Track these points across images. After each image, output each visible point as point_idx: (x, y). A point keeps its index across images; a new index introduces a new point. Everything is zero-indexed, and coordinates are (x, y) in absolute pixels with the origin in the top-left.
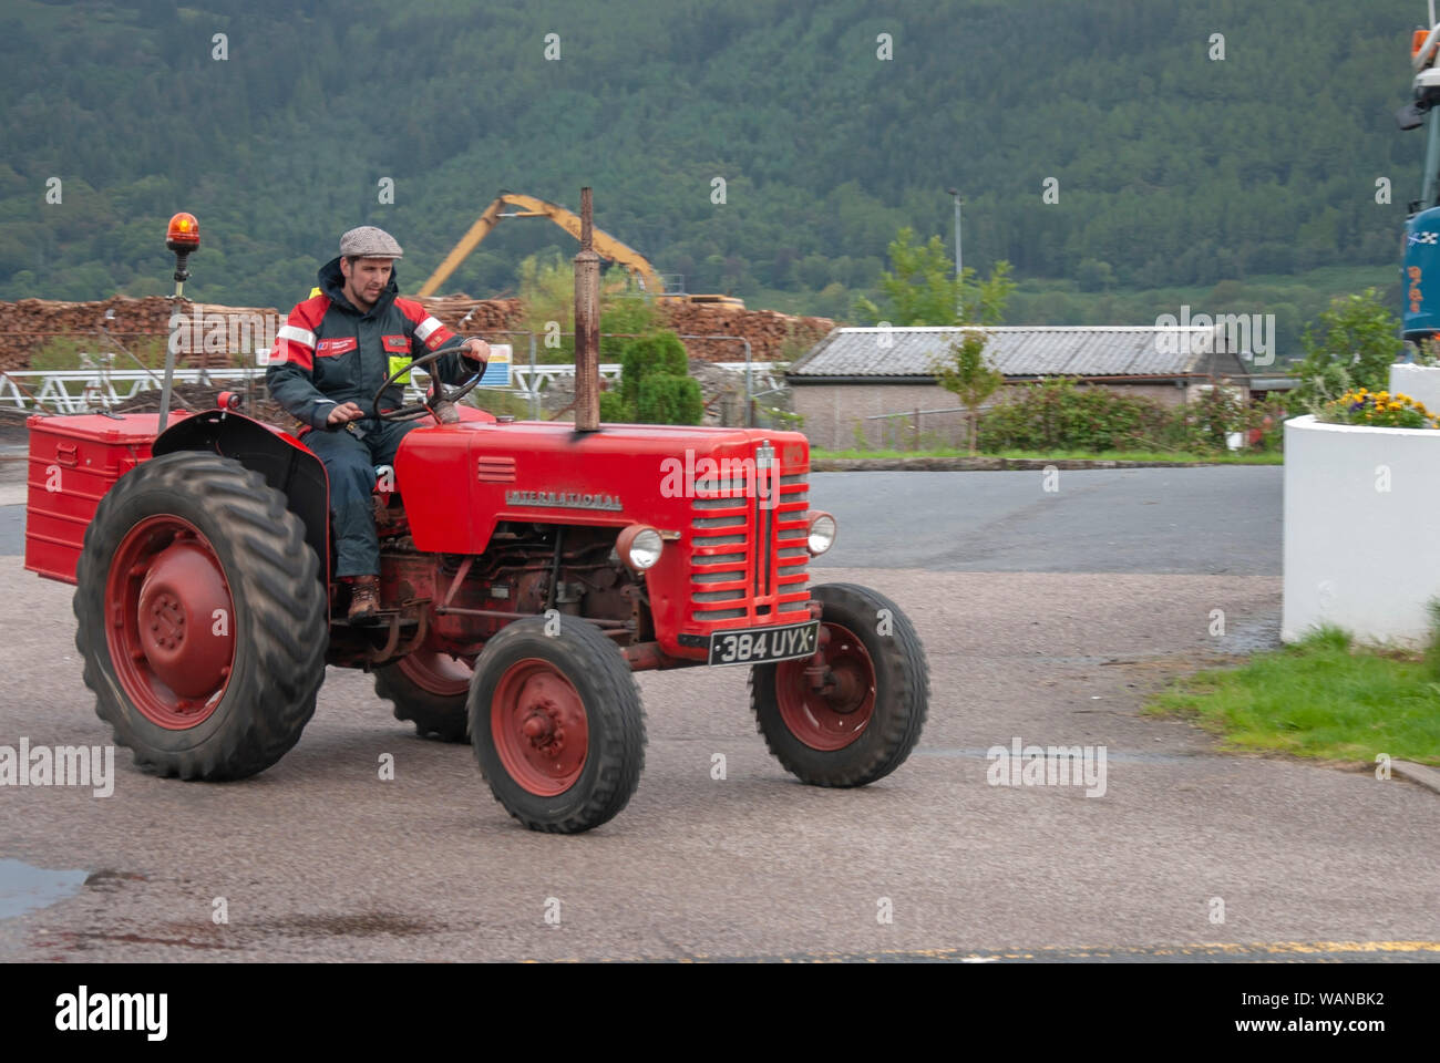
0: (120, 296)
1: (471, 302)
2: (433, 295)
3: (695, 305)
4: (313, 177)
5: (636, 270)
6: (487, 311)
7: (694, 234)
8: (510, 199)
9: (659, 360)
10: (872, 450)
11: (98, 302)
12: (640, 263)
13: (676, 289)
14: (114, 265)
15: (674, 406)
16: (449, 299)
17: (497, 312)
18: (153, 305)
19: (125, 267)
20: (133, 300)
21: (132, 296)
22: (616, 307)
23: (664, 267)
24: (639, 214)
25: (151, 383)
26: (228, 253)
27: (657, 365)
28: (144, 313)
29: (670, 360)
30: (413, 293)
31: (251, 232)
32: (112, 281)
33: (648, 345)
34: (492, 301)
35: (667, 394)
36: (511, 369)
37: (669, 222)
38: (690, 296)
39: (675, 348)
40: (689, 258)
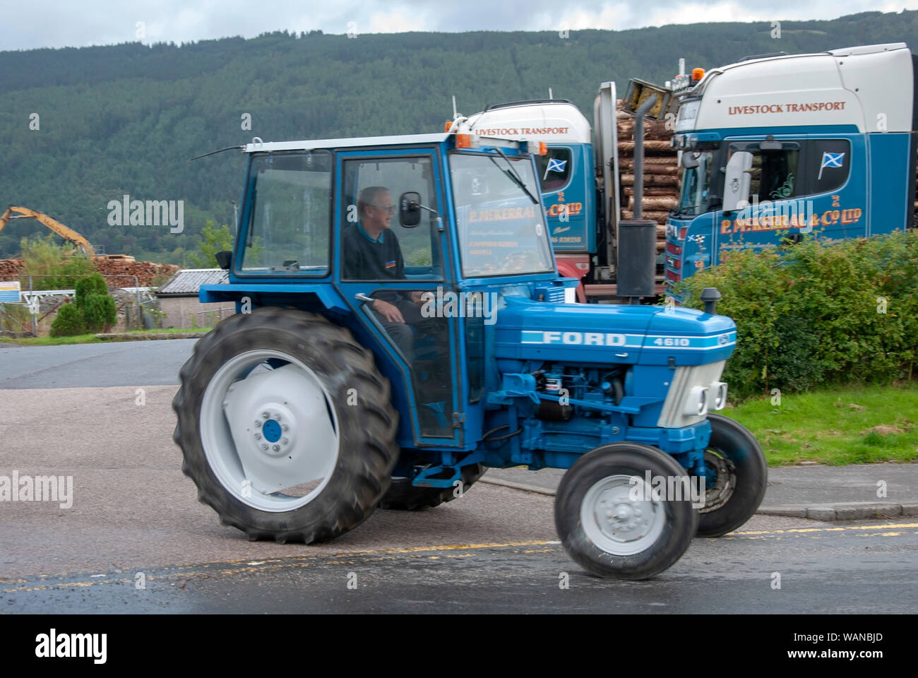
3: (111, 260)
5: (81, 243)
6: (8, 265)
8: (15, 209)
9: (93, 287)
10: (199, 328)
12: (81, 239)
13: (101, 252)
15: (102, 309)
17: (13, 265)
22: (71, 262)
23: (94, 241)
24: (81, 216)
27: (93, 290)
29: (99, 287)
33: (87, 280)
34: (10, 260)
35: (98, 303)
36: (19, 293)
37: (96, 219)
38: (109, 256)
39: (101, 281)
40: (107, 236)
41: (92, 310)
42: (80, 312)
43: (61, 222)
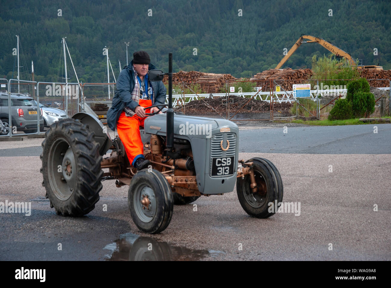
0: (182, 71)
1: (292, 70)
2: (279, 69)
3: (366, 69)
4: (240, 32)
5: (346, 58)
6: (298, 73)
7: (365, 46)
8: (305, 37)
9: (360, 87)
11: (176, 73)
12: (348, 56)
13: (359, 64)
14: (178, 61)
15: (365, 102)
16: (285, 70)
17: (301, 73)
18: (192, 74)
19: (182, 62)
20: (186, 72)
21: (185, 71)
22: (343, 71)
23: (355, 57)
24: (346, 40)
25: (195, 98)
26: (214, 57)
27: (360, 89)
28: (189, 76)
29: (364, 87)
30: (274, 68)
31: (221, 50)
32: (178, 66)
33: (357, 83)
34: (299, 70)
35: (363, 98)
36: (310, 91)
37: (356, 42)
38: (364, 66)
39: (366, 83)
40: (363, 54)
41: (358, 102)
42: (350, 104)
43: (334, 45)
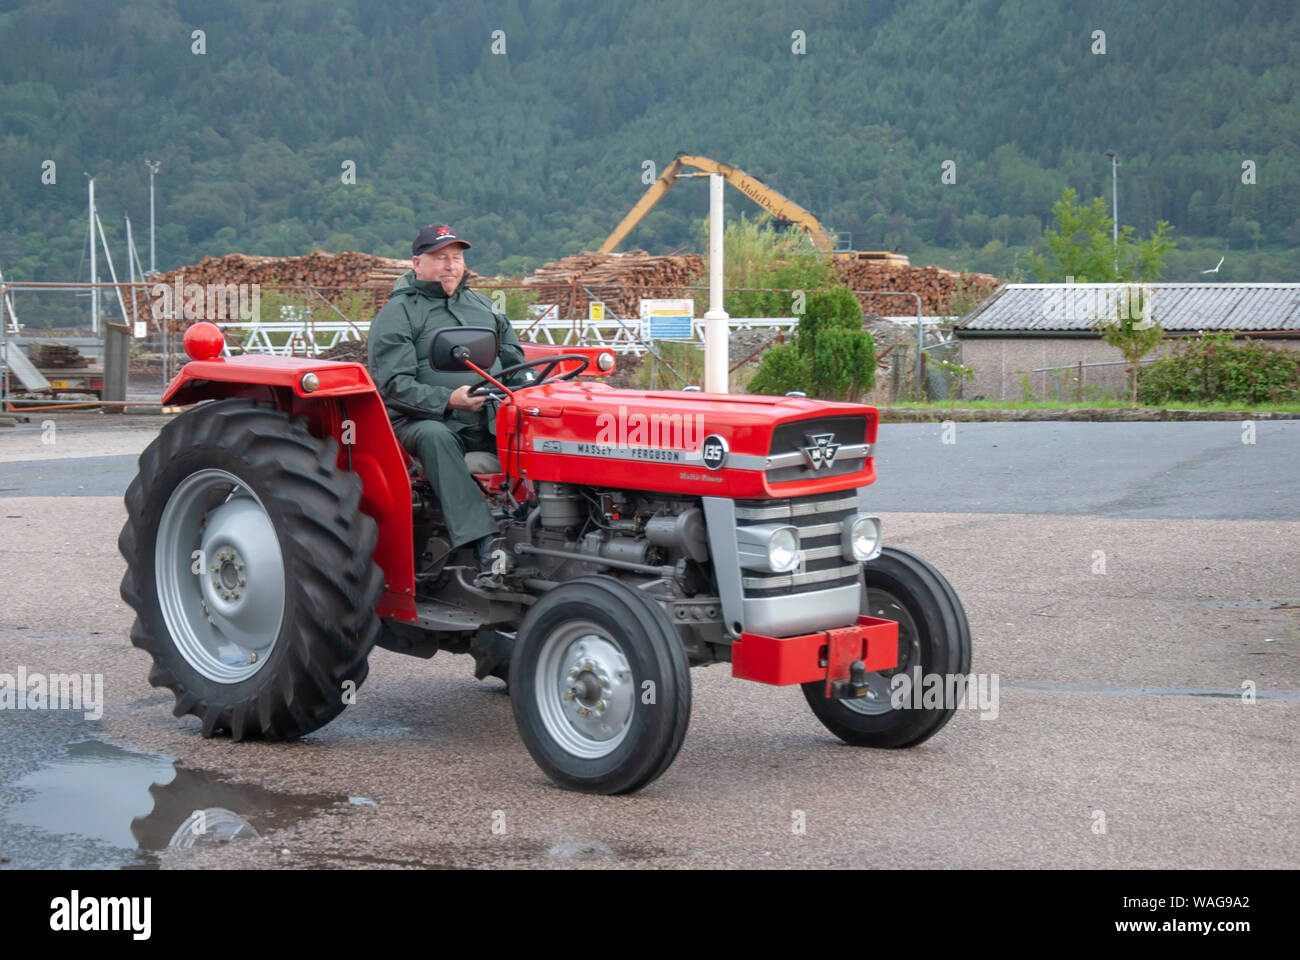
0: (318, 251)
1: (648, 258)
2: (612, 251)
3: (863, 262)
4: (499, 139)
5: (806, 228)
6: (665, 267)
7: (861, 193)
8: (686, 160)
9: (834, 314)
10: (1036, 401)
11: (298, 258)
12: (809, 221)
13: (844, 246)
14: (311, 222)
15: (848, 358)
16: (628, 255)
17: (675, 268)
18: (349, 260)
19: (320, 223)
20: (331, 256)
21: (329, 251)
22: (792, 264)
23: (836, 224)
24: (808, 175)
25: (350, 334)
26: (418, 211)
27: (833, 319)
28: (341, 268)
29: (844, 315)
30: (595, 250)
31: (440, 191)
32: (310, 238)
33: (825, 300)
34: (670, 258)
35: (842, 346)
36: (693, 321)
37: (836, 182)
38: (858, 253)
39: (852, 304)
40: (855, 216)
41: (828, 358)
42: (804, 362)
43: (771, 187)
